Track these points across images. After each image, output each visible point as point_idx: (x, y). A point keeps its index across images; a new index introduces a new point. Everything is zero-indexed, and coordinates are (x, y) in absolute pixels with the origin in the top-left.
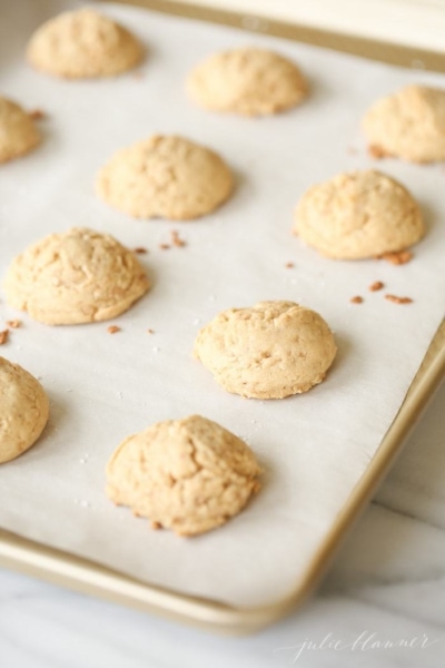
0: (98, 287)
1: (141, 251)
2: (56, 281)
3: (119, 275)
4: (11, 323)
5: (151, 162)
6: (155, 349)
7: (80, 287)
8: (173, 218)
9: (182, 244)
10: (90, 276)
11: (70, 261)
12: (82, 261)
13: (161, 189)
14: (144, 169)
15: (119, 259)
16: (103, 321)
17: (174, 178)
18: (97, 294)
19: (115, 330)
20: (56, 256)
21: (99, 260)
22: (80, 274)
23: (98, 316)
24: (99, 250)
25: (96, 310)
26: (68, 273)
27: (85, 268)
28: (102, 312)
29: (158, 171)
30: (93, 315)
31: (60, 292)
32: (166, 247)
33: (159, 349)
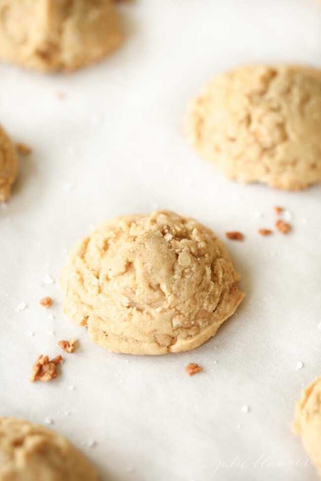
0: (179, 313)
1: (236, 236)
2: (126, 301)
3: (206, 294)
4: (65, 345)
5: (257, 113)
6: (245, 409)
7: (156, 312)
8: (278, 188)
9: (287, 228)
10: (170, 298)
11: (146, 275)
12: (160, 277)
13: (267, 150)
14: (249, 120)
15: (209, 271)
16: (182, 353)
17: (285, 137)
18: (176, 322)
19: (195, 369)
20: (129, 265)
21: (183, 275)
22: (157, 295)
23: (174, 348)
24: (184, 260)
25: (173, 340)
26: (142, 294)
27: (164, 287)
28: (181, 344)
29: (264, 127)
30: (168, 347)
31: (131, 315)
32: (267, 233)
33: (249, 410)
